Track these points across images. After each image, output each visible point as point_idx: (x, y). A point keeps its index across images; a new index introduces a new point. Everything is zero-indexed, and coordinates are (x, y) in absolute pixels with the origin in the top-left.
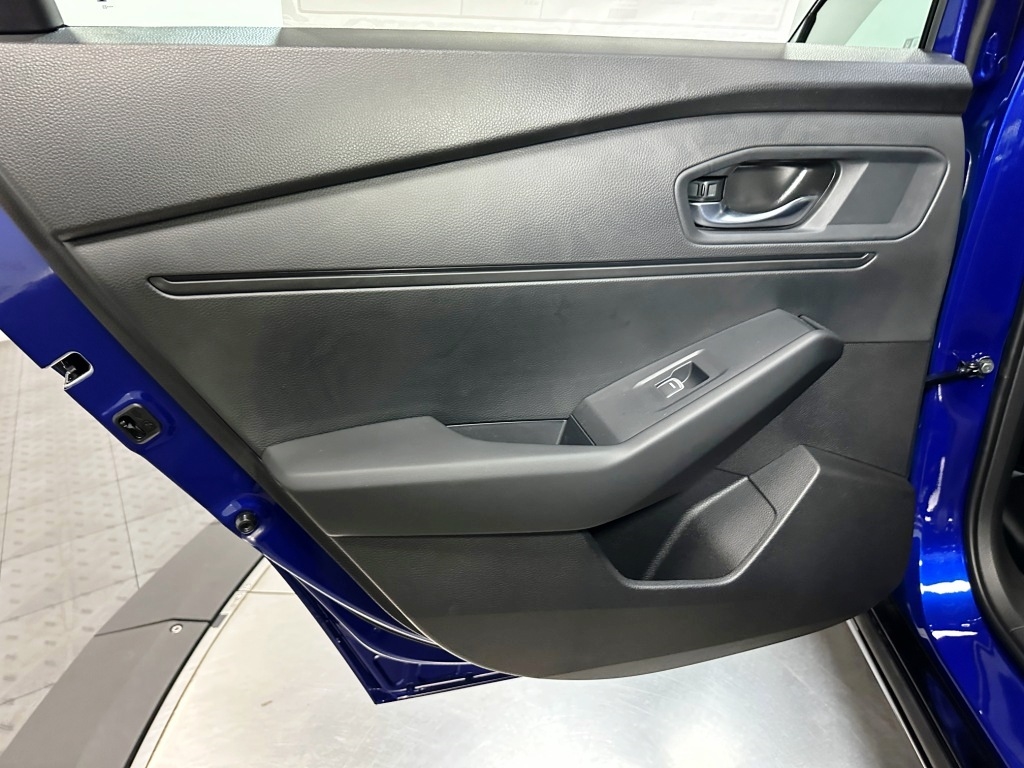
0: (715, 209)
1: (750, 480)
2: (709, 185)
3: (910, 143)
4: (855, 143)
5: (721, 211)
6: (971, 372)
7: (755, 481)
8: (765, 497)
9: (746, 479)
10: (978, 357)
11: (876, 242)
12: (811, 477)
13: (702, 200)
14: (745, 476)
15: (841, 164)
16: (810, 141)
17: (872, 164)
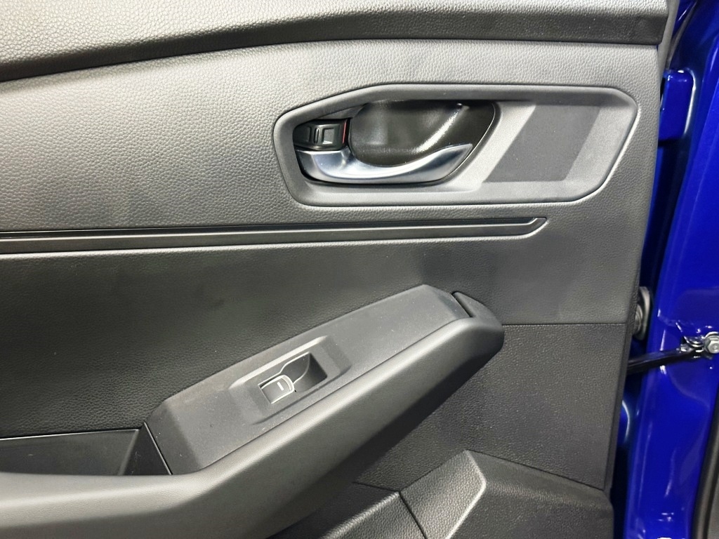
0: (336, 160)
1: (401, 497)
2: (324, 130)
3: (589, 82)
4: (516, 81)
5: (344, 162)
6: (694, 353)
7: (407, 498)
8: (417, 522)
9: (397, 495)
10: (705, 332)
11: (546, 204)
12: (475, 494)
13: (317, 147)
14: (395, 491)
15: (501, 105)
16: (456, 79)
17: (540, 107)
